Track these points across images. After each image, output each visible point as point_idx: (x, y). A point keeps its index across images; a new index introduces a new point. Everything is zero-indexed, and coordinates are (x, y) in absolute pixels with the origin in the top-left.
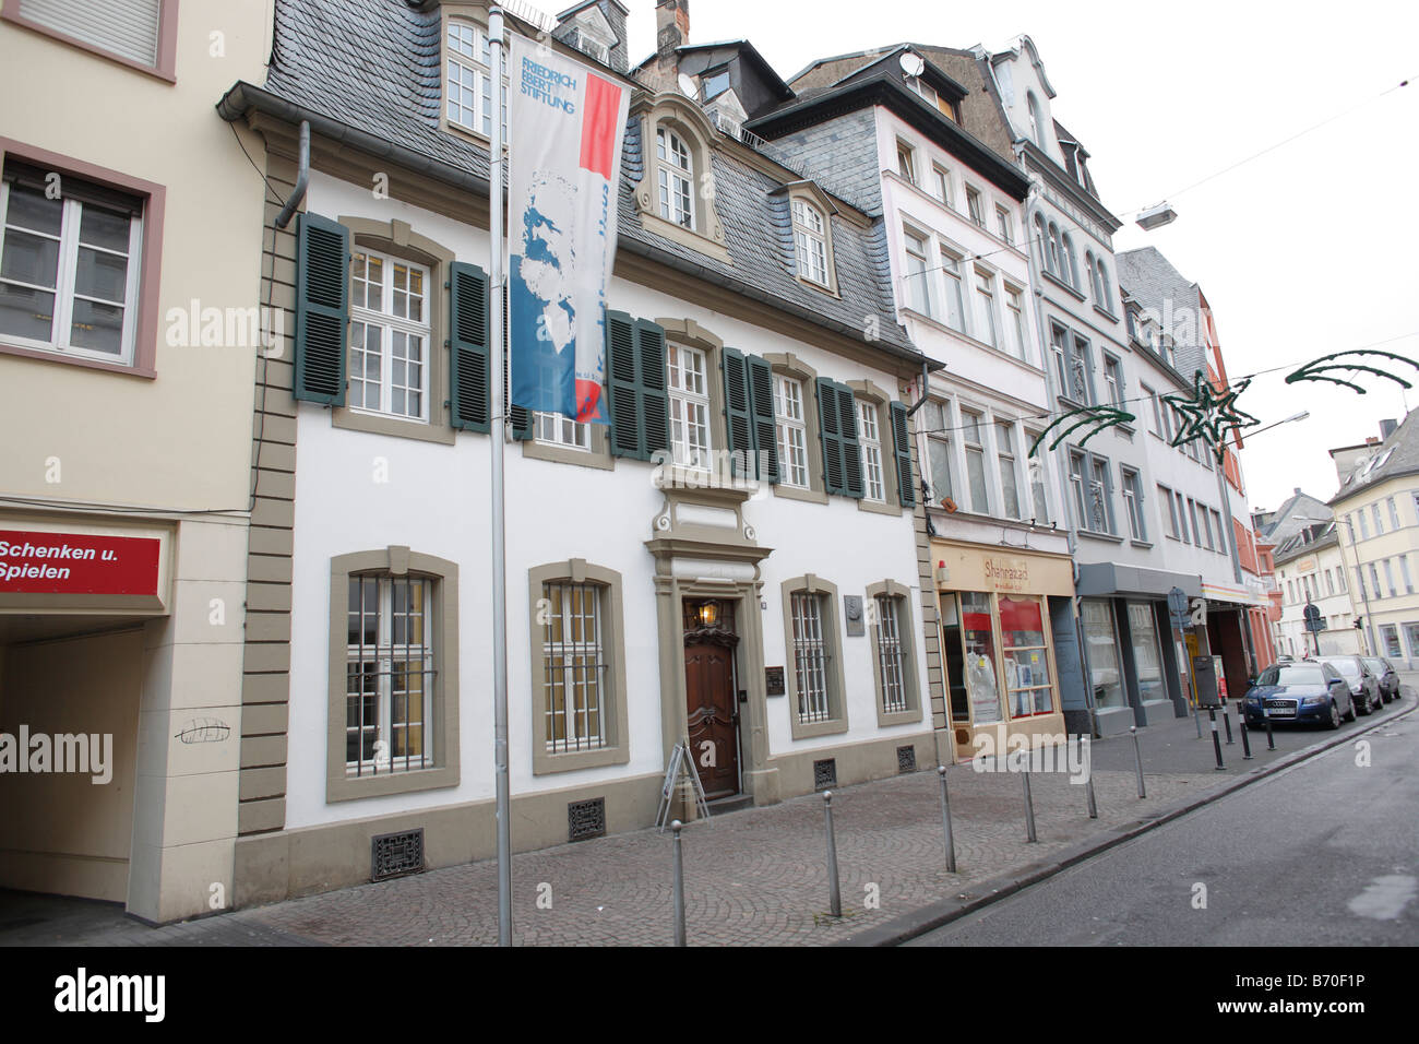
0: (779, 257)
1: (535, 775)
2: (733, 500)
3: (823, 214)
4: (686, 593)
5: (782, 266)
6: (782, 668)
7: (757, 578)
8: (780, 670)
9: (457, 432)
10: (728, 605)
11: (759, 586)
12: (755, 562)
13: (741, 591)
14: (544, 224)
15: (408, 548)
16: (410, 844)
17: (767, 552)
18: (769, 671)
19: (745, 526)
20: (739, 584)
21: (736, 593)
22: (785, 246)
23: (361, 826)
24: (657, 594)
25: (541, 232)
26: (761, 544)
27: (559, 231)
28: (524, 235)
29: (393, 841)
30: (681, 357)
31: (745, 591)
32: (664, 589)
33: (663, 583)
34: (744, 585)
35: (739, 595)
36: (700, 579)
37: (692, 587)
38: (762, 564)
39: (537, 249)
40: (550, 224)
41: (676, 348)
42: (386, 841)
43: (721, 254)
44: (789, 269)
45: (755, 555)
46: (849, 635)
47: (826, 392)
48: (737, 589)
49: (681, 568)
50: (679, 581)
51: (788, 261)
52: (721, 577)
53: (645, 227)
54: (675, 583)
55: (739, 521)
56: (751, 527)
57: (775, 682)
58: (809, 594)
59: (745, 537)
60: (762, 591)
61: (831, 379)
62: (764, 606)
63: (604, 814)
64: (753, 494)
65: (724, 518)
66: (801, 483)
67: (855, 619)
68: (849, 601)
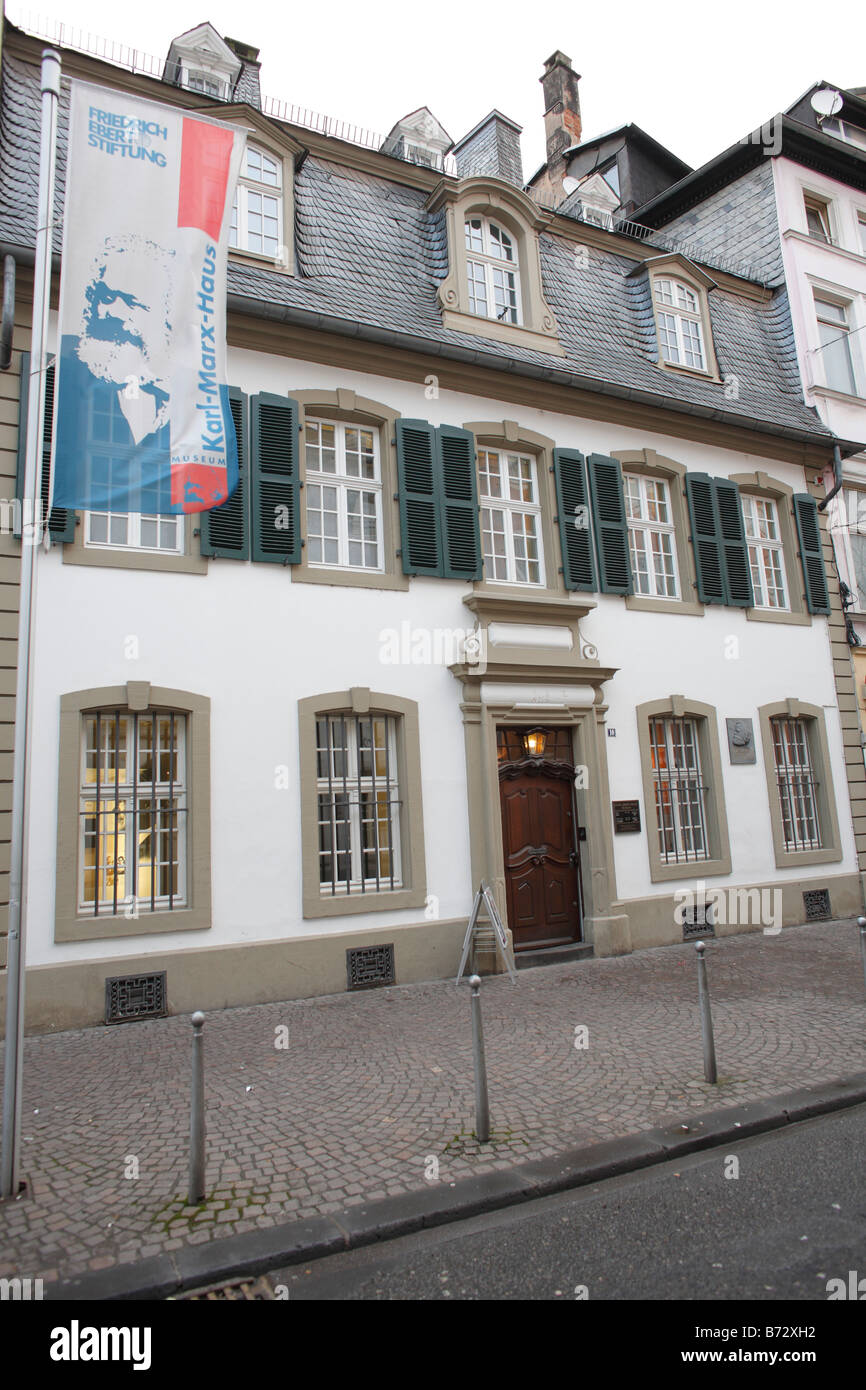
0: (636, 343)
1: (305, 918)
2: (570, 617)
3: (698, 291)
4: (501, 721)
5: (641, 353)
6: (637, 802)
7: (598, 701)
8: (634, 804)
9: (211, 560)
10: (563, 734)
11: (602, 711)
12: (596, 684)
13: (576, 717)
14: (119, 299)
15: (148, 683)
16: (150, 987)
17: (610, 672)
18: (618, 806)
19: (583, 644)
20: (572, 709)
21: (570, 719)
22: (644, 331)
23: (93, 967)
24: (464, 723)
25: (117, 309)
26: (604, 664)
27: (144, 307)
28: (85, 312)
29: (131, 984)
30: (504, 465)
31: (583, 717)
32: (473, 717)
33: (472, 712)
34: (581, 711)
35: (575, 722)
36: (518, 705)
37: (508, 714)
38: (607, 686)
39: (108, 330)
40: (129, 300)
41: (497, 455)
42: (122, 983)
43: (552, 346)
44: (650, 356)
45: (597, 677)
46: (732, 763)
47: (699, 489)
48: (571, 715)
49: (491, 694)
50: (490, 708)
51: (649, 347)
52: (547, 702)
53: (446, 325)
54: (485, 710)
55: (576, 640)
56: (590, 645)
57: (627, 818)
58: (679, 718)
59: (583, 657)
60: (607, 716)
61: (706, 474)
62: (612, 733)
63: (393, 962)
64: (592, 608)
65: (554, 637)
66: (670, 594)
67: (741, 747)
68: (734, 725)
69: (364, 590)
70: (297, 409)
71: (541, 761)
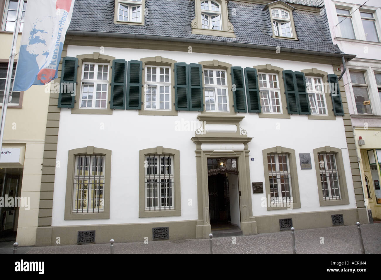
0: (264, 31)
1: (139, 217)
2: (237, 121)
3: (289, 12)
4: (209, 156)
5: (266, 34)
6: (262, 183)
7: (246, 149)
8: (261, 184)
9: (114, 110)
11: (248, 152)
12: (245, 143)
13: (237, 154)
14: (39, 32)
15: (93, 146)
16: (90, 235)
17: (250, 139)
18: (254, 184)
19: (241, 130)
20: (235, 152)
21: (235, 155)
22: (268, 26)
24: (197, 157)
25: (38, 34)
26: (249, 136)
27: (46, 33)
28: (30, 38)
29: (85, 233)
30: (215, 74)
31: (240, 154)
32: (199, 155)
33: (198, 153)
34: (239, 152)
35: (237, 156)
36: (215, 151)
37: (211, 154)
38: (249, 144)
39: (35, 41)
40: (42, 31)
41: (212, 71)
42: (82, 233)
43: (232, 35)
44: (270, 34)
45: (246, 141)
46: (302, 169)
47: (288, 76)
48: (235, 154)
49: (205, 147)
50: (204, 152)
51: (270, 31)
52: (226, 149)
53: (192, 33)
54: (202, 153)
55: (238, 129)
56: (244, 130)
57: (258, 188)
58: (280, 154)
59: (241, 134)
60: (249, 154)
61: (291, 70)
62: (252, 159)
63: (168, 233)
64: (244, 118)
65: (230, 128)
66: (278, 112)
67: (306, 163)
68: (302, 156)
69: (162, 116)
70: (142, 63)
71: (224, 169)
